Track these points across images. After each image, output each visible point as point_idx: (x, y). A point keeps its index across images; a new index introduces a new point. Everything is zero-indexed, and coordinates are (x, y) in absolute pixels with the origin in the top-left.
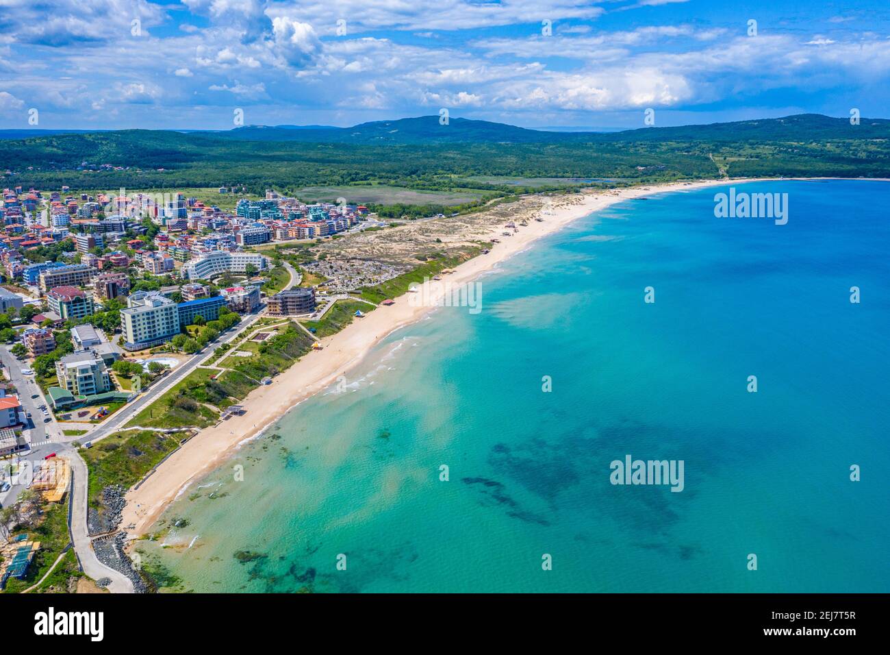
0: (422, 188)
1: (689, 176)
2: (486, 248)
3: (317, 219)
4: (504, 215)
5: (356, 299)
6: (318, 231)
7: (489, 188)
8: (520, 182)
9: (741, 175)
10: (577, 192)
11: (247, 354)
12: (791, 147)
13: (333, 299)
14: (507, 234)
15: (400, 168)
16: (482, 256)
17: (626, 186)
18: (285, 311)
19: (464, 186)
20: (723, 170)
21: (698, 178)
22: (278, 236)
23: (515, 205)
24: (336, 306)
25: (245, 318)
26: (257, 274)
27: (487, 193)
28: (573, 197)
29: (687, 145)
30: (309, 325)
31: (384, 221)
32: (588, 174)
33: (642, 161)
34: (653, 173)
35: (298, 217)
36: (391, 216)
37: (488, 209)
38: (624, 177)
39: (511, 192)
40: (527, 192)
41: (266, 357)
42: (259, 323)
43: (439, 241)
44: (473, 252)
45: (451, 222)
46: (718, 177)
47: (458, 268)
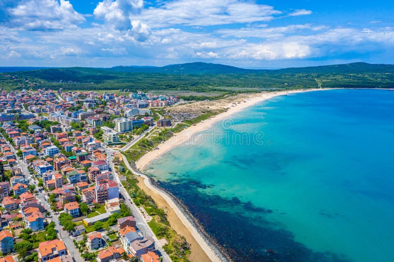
0: (198, 91)
1: (305, 87)
2: (226, 110)
3: (162, 100)
4: (232, 100)
5: (184, 123)
6: (164, 104)
7: (225, 91)
8: (237, 89)
9: (327, 87)
10: (260, 92)
11: (155, 135)
12: (350, 76)
13: (176, 123)
14: (233, 106)
15: (188, 83)
16: (224, 112)
17: (279, 90)
18: (162, 125)
19: (215, 90)
20: (320, 85)
21: (309, 88)
22: (150, 105)
23: (236, 97)
24: (178, 124)
25: (150, 127)
26: (148, 116)
27: (224, 93)
28: (258, 94)
29: (307, 75)
30: (171, 129)
31: (186, 102)
32: (264, 86)
33: (287, 81)
34: (291, 86)
35: (156, 99)
36: (189, 100)
37: (225, 98)
38: (279, 87)
39: (234, 92)
40: (240, 93)
41: (161, 136)
42: (155, 128)
43: (208, 108)
44: (222, 111)
45: (211, 102)
46: (317, 88)
47: (216, 116)
